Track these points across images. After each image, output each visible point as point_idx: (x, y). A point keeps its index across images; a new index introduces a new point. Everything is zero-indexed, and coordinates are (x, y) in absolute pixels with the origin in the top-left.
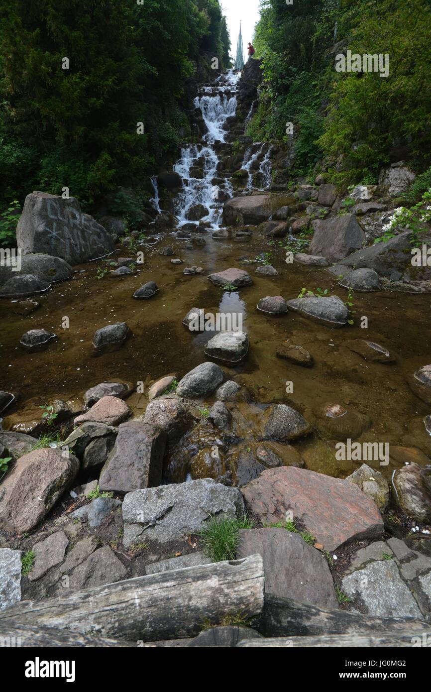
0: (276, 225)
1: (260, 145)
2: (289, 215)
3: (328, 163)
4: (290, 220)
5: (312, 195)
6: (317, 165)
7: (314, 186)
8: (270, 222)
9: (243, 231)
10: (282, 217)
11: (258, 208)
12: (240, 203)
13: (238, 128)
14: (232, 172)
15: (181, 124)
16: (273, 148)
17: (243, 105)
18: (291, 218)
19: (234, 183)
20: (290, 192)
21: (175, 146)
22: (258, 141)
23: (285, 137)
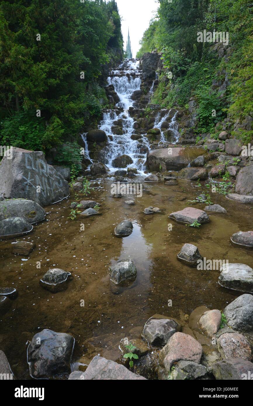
0: (196, 171)
1: (168, 111)
2: (205, 163)
3: (227, 123)
4: (207, 166)
5: (219, 147)
6: (217, 125)
7: (218, 140)
8: (188, 169)
9: (168, 176)
10: (199, 165)
11: (178, 158)
12: (161, 154)
13: (144, 99)
14: (146, 130)
15: (101, 96)
16: (178, 113)
17: (146, 83)
18: (208, 165)
19: (150, 138)
20: (199, 145)
21: (99, 112)
22: (163, 108)
23: (186, 105)
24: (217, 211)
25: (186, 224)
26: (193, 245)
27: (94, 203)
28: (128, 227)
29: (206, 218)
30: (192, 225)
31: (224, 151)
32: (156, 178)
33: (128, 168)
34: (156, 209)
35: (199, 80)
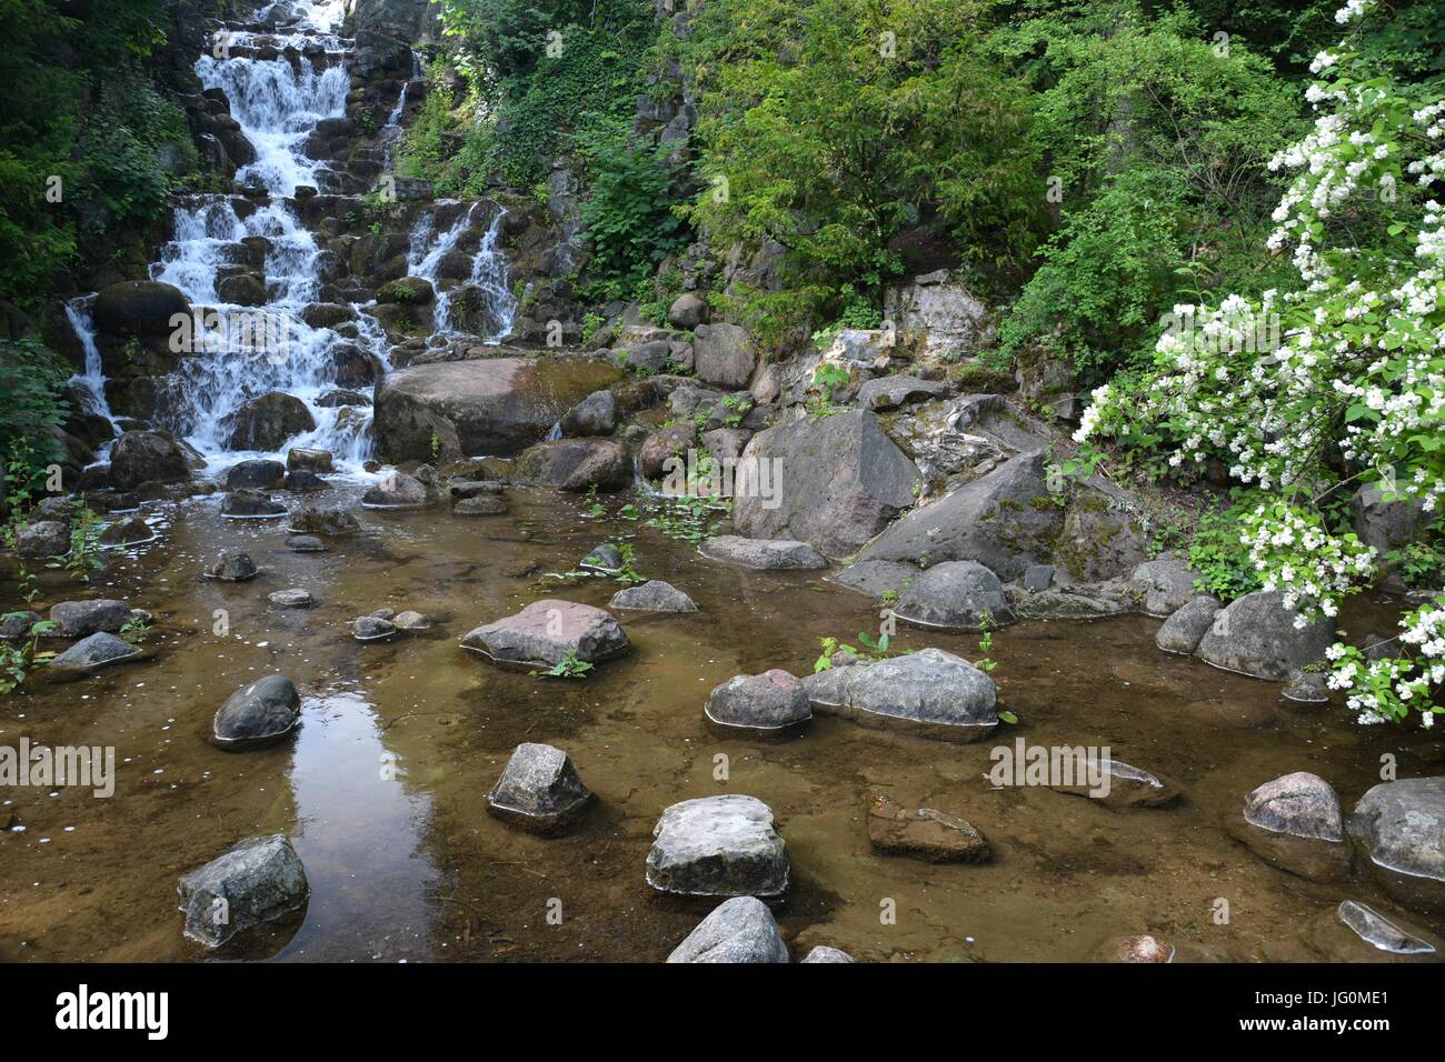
0: (584, 455)
1: (463, 207)
2: (619, 418)
3: (700, 264)
4: (627, 434)
5: (673, 357)
6: (664, 269)
7: (668, 328)
8: (552, 446)
9: (471, 478)
10: (597, 427)
11: (509, 400)
12: (437, 386)
13: (365, 154)
14: (370, 285)
15: (163, 134)
16: (506, 217)
17: (370, 93)
18: (632, 429)
19: (388, 319)
20: (593, 347)
21: (151, 203)
22: (444, 194)
23: (540, 187)
24: (659, 608)
25: (532, 668)
26: (550, 748)
27: (117, 609)
28: (275, 702)
29: (614, 636)
30: (556, 671)
31: (693, 370)
32: (416, 490)
33: (291, 452)
34: (409, 619)
35: (584, 93)
